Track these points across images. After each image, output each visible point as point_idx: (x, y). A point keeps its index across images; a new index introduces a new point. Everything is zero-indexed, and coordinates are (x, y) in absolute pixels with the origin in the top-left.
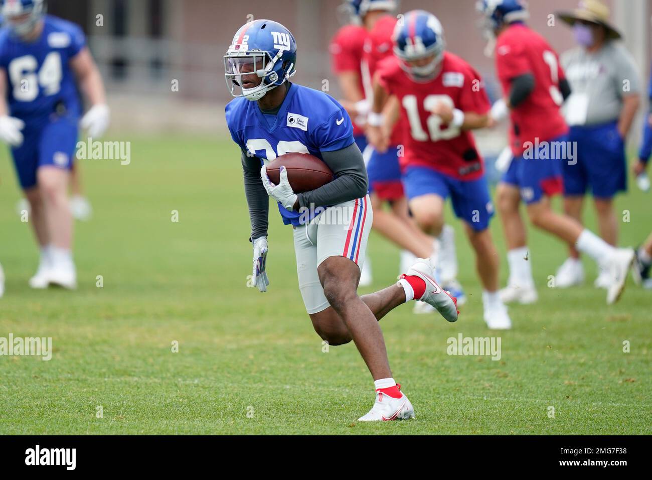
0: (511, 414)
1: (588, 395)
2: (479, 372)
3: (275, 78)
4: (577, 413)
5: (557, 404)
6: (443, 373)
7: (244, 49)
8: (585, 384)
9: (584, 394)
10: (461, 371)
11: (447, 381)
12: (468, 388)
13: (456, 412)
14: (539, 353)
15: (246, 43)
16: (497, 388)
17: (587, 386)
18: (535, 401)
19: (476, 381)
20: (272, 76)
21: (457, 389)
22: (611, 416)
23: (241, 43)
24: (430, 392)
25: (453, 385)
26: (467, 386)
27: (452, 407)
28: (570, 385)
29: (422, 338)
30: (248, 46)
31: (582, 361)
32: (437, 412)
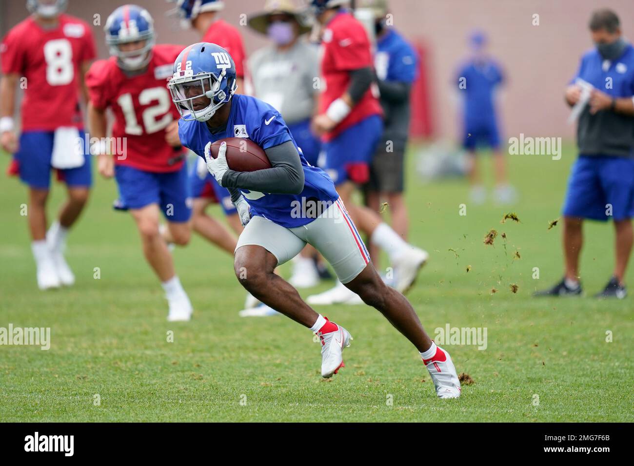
0: (207, 417)
1: (284, 396)
2: (174, 375)
3: (223, 97)
4: (274, 414)
5: (253, 406)
6: (137, 376)
7: (189, 74)
8: (281, 385)
9: (280, 395)
10: (155, 374)
11: (142, 385)
12: (163, 391)
13: (151, 416)
14: (233, 354)
15: (190, 68)
16: (192, 390)
17: (284, 387)
18: (231, 404)
19: (170, 384)
20: (220, 95)
21: (152, 392)
22: (309, 417)
23: (185, 69)
24: (124, 396)
25: (147, 388)
26: (161, 389)
27: (147, 411)
28: (267, 386)
29: (115, 341)
30: (192, 70)
31: (278, 362)
32: (132, 417)
